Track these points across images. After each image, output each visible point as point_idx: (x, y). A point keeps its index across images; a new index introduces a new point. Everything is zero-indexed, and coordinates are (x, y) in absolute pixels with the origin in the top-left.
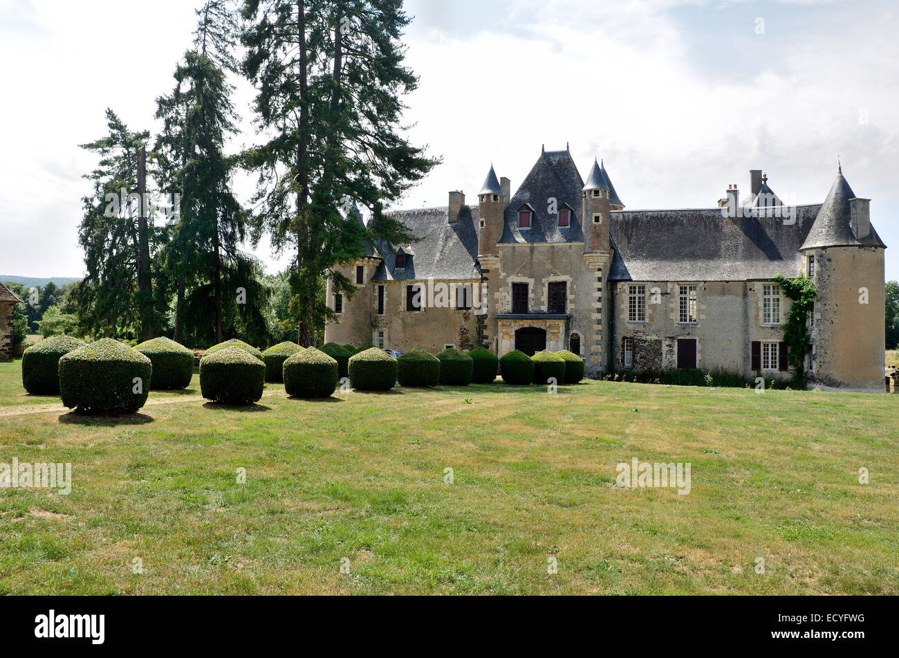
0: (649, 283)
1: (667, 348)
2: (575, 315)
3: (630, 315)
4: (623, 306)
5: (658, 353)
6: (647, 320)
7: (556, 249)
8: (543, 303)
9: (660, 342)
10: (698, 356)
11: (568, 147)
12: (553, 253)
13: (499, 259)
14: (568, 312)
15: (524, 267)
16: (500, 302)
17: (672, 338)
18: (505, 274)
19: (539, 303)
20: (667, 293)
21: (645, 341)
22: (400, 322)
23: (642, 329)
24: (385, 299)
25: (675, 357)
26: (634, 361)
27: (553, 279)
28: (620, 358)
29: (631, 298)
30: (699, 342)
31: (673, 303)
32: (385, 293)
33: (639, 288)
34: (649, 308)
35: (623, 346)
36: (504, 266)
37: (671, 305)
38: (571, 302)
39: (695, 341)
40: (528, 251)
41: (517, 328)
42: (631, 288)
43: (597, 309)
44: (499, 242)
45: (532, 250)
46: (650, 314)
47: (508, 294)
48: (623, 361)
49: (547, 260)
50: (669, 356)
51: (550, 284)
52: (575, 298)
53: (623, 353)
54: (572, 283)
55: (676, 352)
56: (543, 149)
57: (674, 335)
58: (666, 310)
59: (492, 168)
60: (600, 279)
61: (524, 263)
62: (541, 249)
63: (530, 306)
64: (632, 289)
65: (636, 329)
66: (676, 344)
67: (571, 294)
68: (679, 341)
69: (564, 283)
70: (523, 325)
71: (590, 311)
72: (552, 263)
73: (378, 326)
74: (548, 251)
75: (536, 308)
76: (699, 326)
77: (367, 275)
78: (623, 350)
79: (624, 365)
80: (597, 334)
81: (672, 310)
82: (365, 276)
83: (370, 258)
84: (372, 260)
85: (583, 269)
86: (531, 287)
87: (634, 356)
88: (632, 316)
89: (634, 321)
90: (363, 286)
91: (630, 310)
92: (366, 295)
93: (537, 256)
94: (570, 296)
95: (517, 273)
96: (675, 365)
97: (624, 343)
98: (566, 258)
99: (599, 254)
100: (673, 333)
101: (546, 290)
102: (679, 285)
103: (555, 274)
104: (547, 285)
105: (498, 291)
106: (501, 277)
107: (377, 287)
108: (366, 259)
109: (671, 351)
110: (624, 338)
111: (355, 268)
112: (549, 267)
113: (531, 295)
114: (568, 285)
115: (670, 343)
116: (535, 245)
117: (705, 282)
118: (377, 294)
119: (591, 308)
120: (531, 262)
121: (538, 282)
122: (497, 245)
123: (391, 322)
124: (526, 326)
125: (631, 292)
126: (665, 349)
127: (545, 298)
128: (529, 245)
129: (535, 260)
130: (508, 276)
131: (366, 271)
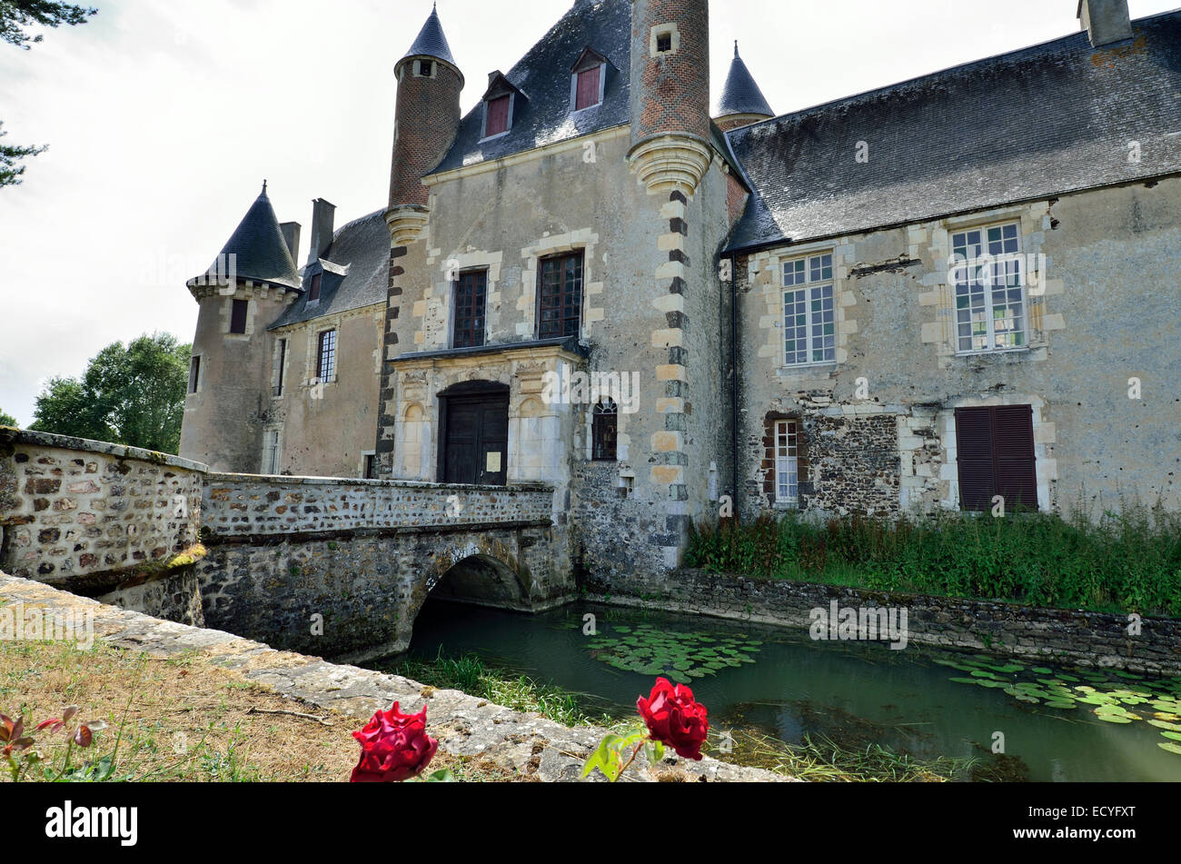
0: (845, 240)
1: (918, 442)
2: (604, 341)
3: (790, 346)
4: (764, 322)
5: (886, 459)
6: (842, 356)
7: (559, 160)
8: (520, 317)
9: (890, 422)
10: (1045, 468)
12: (550, 175)
13: (426, 216)
14: (585, 334)
15: (481, 225)
16: (424, 325)
17: (934, 407)
18: (437, 252)
19: (512, 316)
20: (906, 263)
21: (839, 423)
22: (301, 408)
23: (826, 383)
24: (286, 365)
25: (950, 472)
26: (804, 487)
27: (551, 244)
28: (761, 478)
29: (789, 297)
30: (1045, 413)
31: (930, 289)
32: (287, 352)
33: (815, 262)
34: (847, 318)
35: (768, 441)
36: (436, 234)
37: (923, 298)
38: (595, 304)
39: (1027, 410)
40: (491, 180)
41: (442, 385)
42: (788, 267)
43: (669, 315)
45: (501, 177)
46: (851, 336)
47: (443, 301)
48: (769, 487)
49: (535, 197)
50: (924, 470)
51: (544, 261)
52: (606, 290)
53: (769, 463)
54: (597, 248)
55: (952, 453)
57: (942, 396)
58: (907, 317)
60: (678, 225)
61: (481, 217)
62: (521, 171)
63: (488, 328)
64: (793, 271)
65: (808, 387)
66: (950, 424)
67: (594, 279)
68: (964, 416)
69: (578, 254)
70: (455, 376)
71: (648, 324)
72: (549, 204)
73: (273, 421)
74: (540, 170)
75: (503, 333)
76: (1041, 356)
77: (256, 318)
78: (770, 454)
79: (772, 499)
80: (668, 392)
81: (928, 314)
82: (250, 320)
85: (629, 202)
86: (493, 277)
87: (802, 473)
88: (794, 349)
89: (803, 365)
90: (243, 339)
91: (789, 334)
93: (511, 187)
94: (591, 287)
95: (465, 245)
96: (951, 500)
97: (770, 432)
98: (583, 182)
99: (668, 142)
100: (937, 389)
101: (530, 277)
102: (949, 229)
103: (555, 230)
104: (533, 265)
105: (421, 298)
106: (430, 261)
107: (277, 343)
108: (250, 283)
109: (934, 451)
110: (772, 417)
111: (228, 303)
112: (539, 213)
113: (493, 297)
114: (588, 255)
115: (927, 423)
116: (508, 162)
117: (1052, 199)
118: (276, 356)
119: (649, 314)
120: (498, 211)
121: (513, 260)
122: (423, 182)
123: (289, 411)
124: (463, 377)
125: (788, 280)
126: (907, 444)
127: (527, 301)
128: (493, 165)
129: (507, 203)
130: (444, 256)
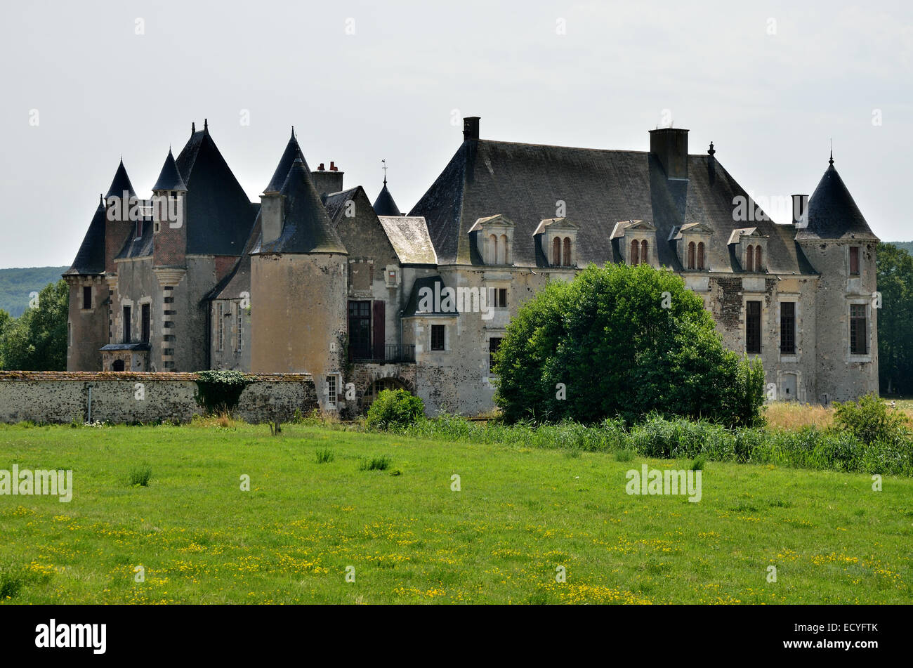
0: (223, 301)
2: (153, 344)
6: (223, 348)
7: (145, 263)
8: (138, 331)
11: (206, 125)
12: (143, 269)
13: (117, 277)
14: (150, 341)
15: (129, 287)
16: (118, 329)
18: (120, 296)
19: (136, 330)
20: (230, 314)
27: (143, 301)
31: (232, 325)
34: (224, 334)
36: (120, 287)
37: (232, 329)
38: (152, 329)
41: (113, 361)
43: (165, 336)
44: (116, 258)
45: (133, 266)
46: (224, 341)
47: (121, 319)
49: (140, 278)
51: (142, 307)
52: (154, 323)
54: (152, 305)
56: (194, 129)
58: (229, 336)
59: (121, 164)
60: (167, 300)
61: (129, 283)
62: (138, 264)
63: (131, 335)
65: (219, 360)
67: (152, 318)
69: (148, 306)
70: (115, 357)
71: (161, 339)
72: (143, 282)
74: (141, 266)
75: (134, 337)
77: (96, 297)
81: (232, 336)
82: (93, 299)
83: (94, 277)
84: (99, 278)
85: (157, 288)
86: (132, 311)
90: (91, 311)
92: (95, 323)
93: (135, 272)
94: (151, 321)
95: (126, 295)
98: (149, 275)
100: (232, 364)
101: (140, 314)
102: (235, 302)
103: (144, 295)
104: (140, 309)
105: (117, 317)
106: (118, 300)
108: (90, 277)
111: (81, 289)
112: (141, 285)
113: (132, 320)
114: (150, 308)
116: (134, 260)
119: (161, 334)
120: (133, 281)
121: (136, 305)
122: (116, 261)
127: (139, 324)
128: (132, 259)
129: (134, 278)
130: (122, 298)
131: (94, 293)
